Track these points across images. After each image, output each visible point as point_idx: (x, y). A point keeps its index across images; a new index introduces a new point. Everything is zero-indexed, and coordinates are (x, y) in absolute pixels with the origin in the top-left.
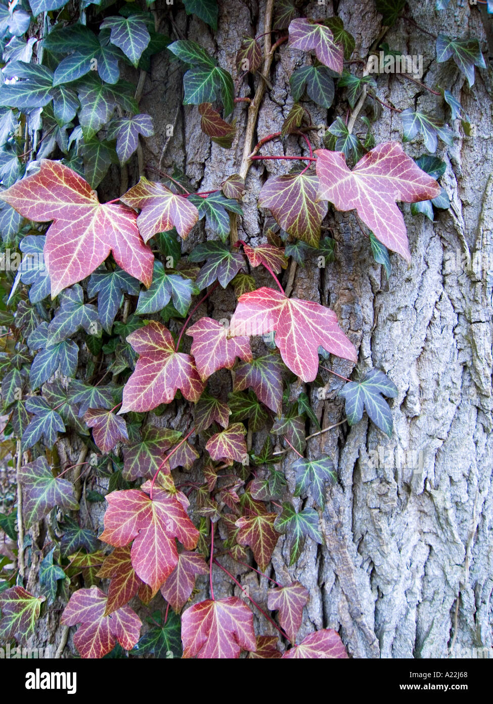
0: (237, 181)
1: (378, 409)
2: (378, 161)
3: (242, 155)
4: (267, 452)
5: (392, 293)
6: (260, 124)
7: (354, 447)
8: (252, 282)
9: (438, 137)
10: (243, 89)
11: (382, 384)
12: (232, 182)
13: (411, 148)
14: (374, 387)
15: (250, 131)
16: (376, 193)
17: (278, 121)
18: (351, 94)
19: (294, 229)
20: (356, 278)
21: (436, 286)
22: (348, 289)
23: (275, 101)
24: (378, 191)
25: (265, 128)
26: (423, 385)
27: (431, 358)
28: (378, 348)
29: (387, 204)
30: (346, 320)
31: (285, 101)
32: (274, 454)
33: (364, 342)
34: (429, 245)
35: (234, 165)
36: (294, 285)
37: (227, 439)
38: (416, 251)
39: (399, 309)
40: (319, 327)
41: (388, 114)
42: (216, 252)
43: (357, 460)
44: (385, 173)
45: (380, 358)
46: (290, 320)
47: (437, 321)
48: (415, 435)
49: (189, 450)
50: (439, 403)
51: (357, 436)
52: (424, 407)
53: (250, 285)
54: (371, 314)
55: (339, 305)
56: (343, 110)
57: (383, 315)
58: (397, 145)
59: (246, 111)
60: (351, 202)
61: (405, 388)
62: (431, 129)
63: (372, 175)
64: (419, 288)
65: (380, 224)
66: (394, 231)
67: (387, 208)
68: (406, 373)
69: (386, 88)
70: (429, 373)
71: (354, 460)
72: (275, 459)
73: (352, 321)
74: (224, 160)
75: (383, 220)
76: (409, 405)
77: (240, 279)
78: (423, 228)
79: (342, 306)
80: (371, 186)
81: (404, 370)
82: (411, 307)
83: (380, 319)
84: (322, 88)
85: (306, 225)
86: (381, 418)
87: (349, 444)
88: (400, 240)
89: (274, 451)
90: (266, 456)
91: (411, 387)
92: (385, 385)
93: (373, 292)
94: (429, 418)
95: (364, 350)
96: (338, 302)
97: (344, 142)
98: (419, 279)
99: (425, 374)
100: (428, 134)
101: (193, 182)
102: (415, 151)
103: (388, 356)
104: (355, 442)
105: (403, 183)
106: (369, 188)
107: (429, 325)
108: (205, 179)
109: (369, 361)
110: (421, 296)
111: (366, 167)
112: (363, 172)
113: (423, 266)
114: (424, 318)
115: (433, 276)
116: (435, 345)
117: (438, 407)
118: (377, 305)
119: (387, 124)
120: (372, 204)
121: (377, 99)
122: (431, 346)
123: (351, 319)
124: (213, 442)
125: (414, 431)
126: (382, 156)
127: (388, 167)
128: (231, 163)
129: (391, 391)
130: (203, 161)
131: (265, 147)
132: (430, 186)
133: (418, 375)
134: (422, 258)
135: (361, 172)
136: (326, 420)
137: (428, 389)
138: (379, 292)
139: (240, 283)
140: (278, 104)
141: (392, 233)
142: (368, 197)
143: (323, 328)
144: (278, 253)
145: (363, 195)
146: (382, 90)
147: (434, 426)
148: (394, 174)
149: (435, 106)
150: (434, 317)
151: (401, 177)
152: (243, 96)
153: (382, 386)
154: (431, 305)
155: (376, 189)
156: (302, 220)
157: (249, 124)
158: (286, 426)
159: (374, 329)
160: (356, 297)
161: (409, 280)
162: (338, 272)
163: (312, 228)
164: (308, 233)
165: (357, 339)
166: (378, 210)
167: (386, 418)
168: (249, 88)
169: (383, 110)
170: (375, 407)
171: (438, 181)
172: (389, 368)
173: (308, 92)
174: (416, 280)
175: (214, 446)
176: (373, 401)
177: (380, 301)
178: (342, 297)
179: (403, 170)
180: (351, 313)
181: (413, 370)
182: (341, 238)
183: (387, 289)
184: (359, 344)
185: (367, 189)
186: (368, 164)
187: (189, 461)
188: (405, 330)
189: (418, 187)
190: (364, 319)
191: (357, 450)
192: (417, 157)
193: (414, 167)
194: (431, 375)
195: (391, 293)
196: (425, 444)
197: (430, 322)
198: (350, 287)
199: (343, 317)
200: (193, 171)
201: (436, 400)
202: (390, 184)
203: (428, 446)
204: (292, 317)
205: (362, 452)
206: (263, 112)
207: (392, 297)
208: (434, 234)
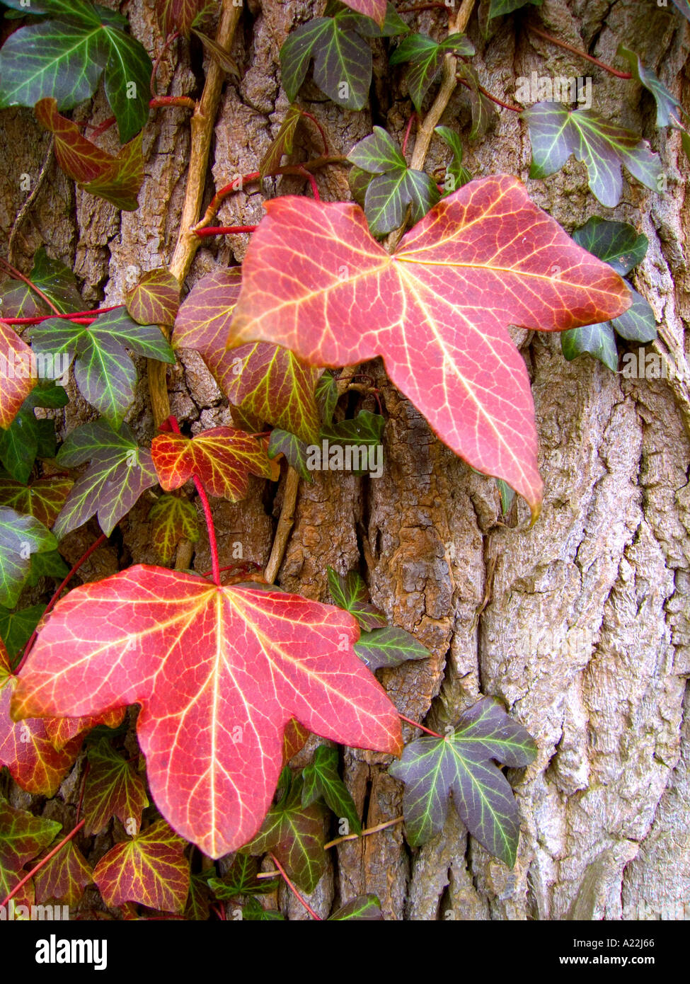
0: (162, 284)
1: (484, 799)
2: (464, 227)
3: (179, 226)
4: (244, 873)
5: (525, 532)
6: (218, 156)
7: (438, 864)
8: (188, 515)
9: (623, 170)
10: (179, 79)
11: (498, 736)
12: (149, 287)
13: (565, 204)
14: (479, 744)
15: (195, 172)
16: (455, 308)
17: (258, 147)
18: (415, 77)
19: (259, 400)
20: (438, 500)
21: (626, 511)
22: (420, 526)
23: (250, 105)
24: (462, 302)
25: (228, 163)
26: (596, 722)
27: (613, 669)
28: (492, 649)
29: (484, 336)
30: (416, 596)
31: (273, 103)
32: (261, 875)
33: (458, 640)
34: (610, 421)
35: (161, 248)
36: (296, 517)
37: (143, 856)
38: (579, 437)
39: (538, 568)
40: (297, 664)
41: (512, 129)
42: (110, 445)
43: (446, 890)
44: (482, 257)
45: (496, 673)
46: (213, 650)
47: (629, 588)
48: (579, 827)
49: (75, 862)
50: (629, 763)
51: (444, 842)
52: (598, 767)
53: (186, 521)
54: (476, 577)
55: (397, 562)
56: (404, 117)
57: (504, 580)
58: (515, 185)
59: (185, 126)
60: (370, 339)
61: (554, 736)
62: (606, 150)
63: (447, 263)
64: (588, 517)
65: (458, 393)
66: (497, 414)
67: (484, 348)
68: (555, 705)
69: (509, 72)
70: (609, 698)
71: (440, 890)
72: (262, 887)
73: (430, 597)
74: (143, 236)
75: (466, 383)
76: (564, 770)
77: (164, 506)
78: (596, 385)
79: (406, 566)
80: (442, 290)
81: (551, 700)
82: (567, 560)
83: (497, 586)
84: (347, 64)
85: (288, 390)
86: (489, 821)
87: (427, 858)
88: (512, 440)
89: (260, 870)
90: (243, 880)
91: (567, 735)
92: (505, 738)
93: (480, 527)
94: (609, 796)
95: (458, 658)
96: (398, 555)
97: (392, 186)
98: (586, 499)
99: (601, 700)
100: (598, 163)
101: (88, 289)
102: (575, 210)
103: (515, 670)
104: (440, 854)
105: (532, 283)
106: (436, 296)
107: (610, 596)
108: (110, 282)
109: (471, 684)
110: (591, 536)
111: (430, 243)
112: (424, 255)
113: (596, 470)
114: (599, 583)
115: (620, 490)
116: (622, 639)
117: (630, 773)
118: (492, 556)
119: (511, 152)
120: (439, 340)
121: (481, 90)
122: (615, 641)
123: (428, 592)
124: (109, 864)
125: (576, 819)
126: (473, 214)
127: (492, 241)
128: (154, 243)
129: (519, 752)
130: (104, 241)
131: (229, 206)
132: (604, 286)
133: (586, 701)
134: (594, 453)
135: (417, 256)
136: (374, 807)
137: (606, 732)
138: (495, 528)
139: (165, 517)
140: (257, 109)
141: (490, 418)
142: (431, 321)
143: (310, 664)
144: (249, 448)
145: (416, 315)
146: (498, 75)
147: (618, 813)
148: (508, 258)
149: (619, 106)
150: (620, 580)
151: (525, 267)
152: (177, 93)
153: (498, 742)
154: (614, 553)
155: (455, 299)
156: (277, 379)
157: (193, 156)
158: (276, 830)
159: (484, 610)
160: (437, 544)
161: (561, 504)
162: (396, 487)
163: (302, 398)
164: (293, 409)
165: (441, 637)
166: (455, 354)
167: (504, 822)
168: (191, 76)
169: (497, 117)
170: (477, 795)
171: (630, 278)
172: (518, 696)
173: (316, 77)
174: (580, 504)
175: (113, 872)
176: (474, 780)
177: (498, 548)
178: (404, 545)
179: (529, 248)
180: (427, 579)
181: (573, 697)
182: (401, 410)
183: (512, 520)
184: (446, 646)
185: (429, 300)
186: (435, 235)
187: (74, 887)
188: (554, 613)
189: (571, 291)
190: (456, 593)
191: (445, 870)
192: (580, 222)
193: (559, 240)
194: (614, 702)
195: (521, 531)
196: (599, 849)
197: (612, 591)
198: (424, 521)
199: (408, 588)
200: (87, 265)
201: (623, 756)
202: (496, 286)
203: (604, 856)
204: (221, 640)
205: (456, 874)
206: (222, 129)
207: (523, 541)
208: (621, 396)
